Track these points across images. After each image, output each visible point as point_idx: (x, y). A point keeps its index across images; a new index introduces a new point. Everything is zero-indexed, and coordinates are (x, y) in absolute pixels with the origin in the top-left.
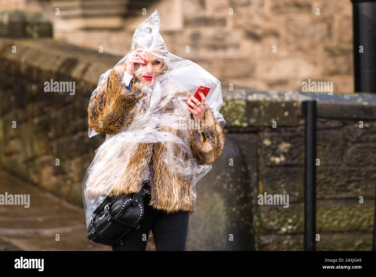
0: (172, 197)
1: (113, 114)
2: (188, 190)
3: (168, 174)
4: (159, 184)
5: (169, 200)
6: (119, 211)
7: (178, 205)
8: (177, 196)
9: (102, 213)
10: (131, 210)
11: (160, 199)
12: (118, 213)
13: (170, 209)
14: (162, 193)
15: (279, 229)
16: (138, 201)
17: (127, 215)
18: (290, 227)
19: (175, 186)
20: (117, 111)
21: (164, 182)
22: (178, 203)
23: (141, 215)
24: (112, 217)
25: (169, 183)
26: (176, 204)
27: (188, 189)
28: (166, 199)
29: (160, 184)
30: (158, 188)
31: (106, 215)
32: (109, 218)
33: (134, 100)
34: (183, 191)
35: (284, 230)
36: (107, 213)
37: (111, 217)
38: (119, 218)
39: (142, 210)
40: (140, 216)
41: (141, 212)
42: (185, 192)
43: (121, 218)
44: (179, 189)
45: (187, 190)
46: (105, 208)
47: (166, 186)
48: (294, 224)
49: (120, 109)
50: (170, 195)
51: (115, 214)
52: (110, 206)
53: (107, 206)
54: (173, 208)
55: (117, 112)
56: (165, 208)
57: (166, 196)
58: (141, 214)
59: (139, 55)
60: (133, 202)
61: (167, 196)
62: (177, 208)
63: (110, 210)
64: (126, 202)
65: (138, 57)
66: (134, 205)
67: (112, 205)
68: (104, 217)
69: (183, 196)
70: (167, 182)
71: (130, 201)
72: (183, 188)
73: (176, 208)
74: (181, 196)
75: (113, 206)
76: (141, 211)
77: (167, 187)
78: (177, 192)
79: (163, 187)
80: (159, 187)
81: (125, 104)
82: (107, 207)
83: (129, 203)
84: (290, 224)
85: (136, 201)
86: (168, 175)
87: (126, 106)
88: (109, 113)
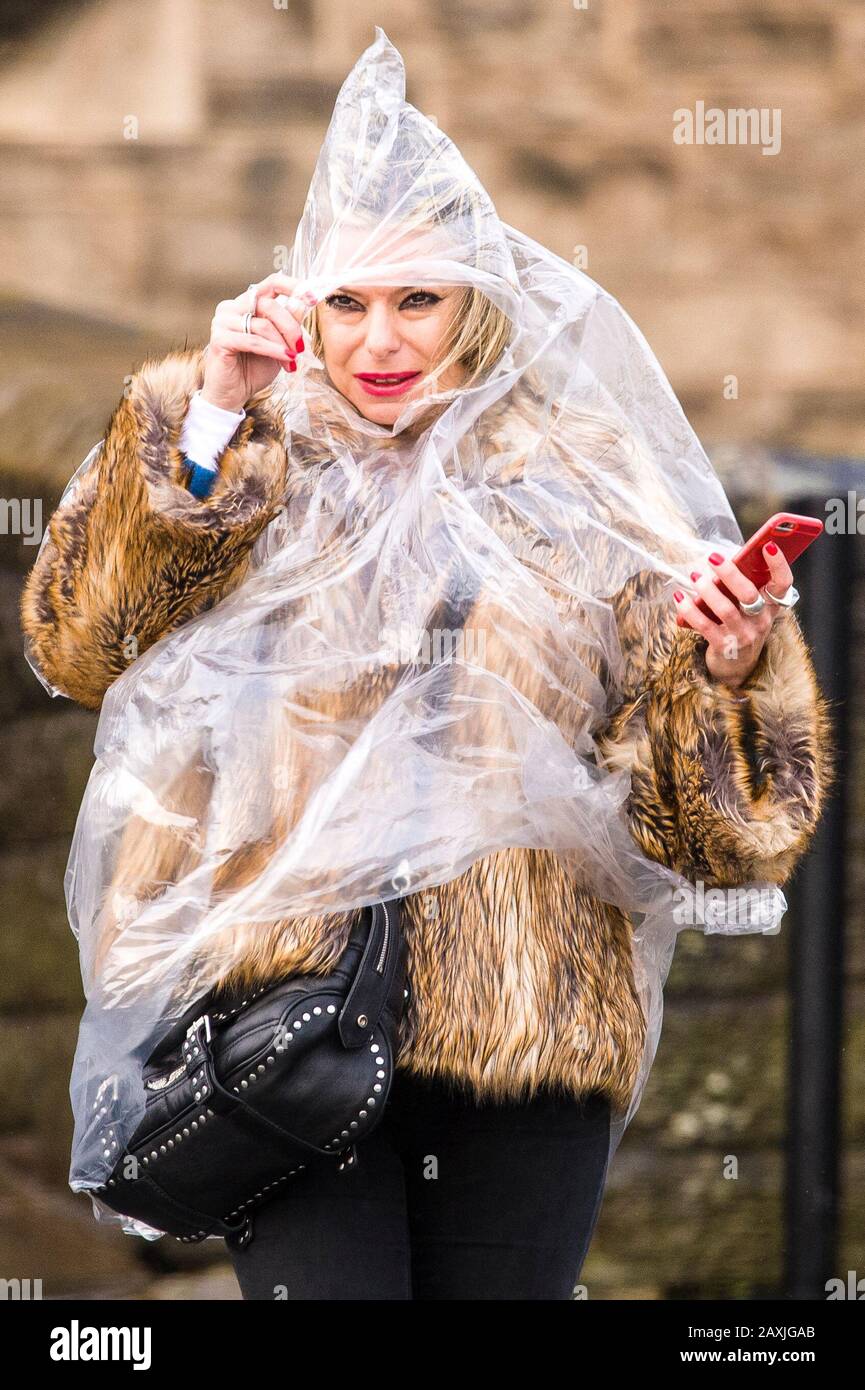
0: (501, 1008)
1: (122, 616)
2: (597, 980)
3: (481, 891)
4: (423, 938)
5: (479, 1026)
6: (263, 1061)
7: (534, 1051)
8: (529, 1006)
9: (172, 1058)
10: (323, 1065)
11: (427, 1020)
12: (254, 1069)
13: (484, 1073)
14: (440, 986)
15: (664, 1124)
16: (370, 1022)
17: (303, 1086)
18: (716, 1114)
19: (519, 954)
20: (140, 597)
21: (453, 928)
22: (535, 1039)
23: (371, 1101)
24: (218, 1085)
25: (480, 935)
26: (524, 1047)
27: (592, 972)
28: (465, 1019)
29: (428, 942)
30: (417, 962)
31: (191, 1072)
32: (205, 1088)
33: (222, 540)
34: (565, 981)
35: (686, 1126)
36: (195, 1058)
37: (215, 1081)
38: (256, 1097)
39: (381, 1074)
40: (365, 1106)
41: (378, 1087)
42: (573, 990)
43: (267, 1098)
44: (542, 967)
45: (590, 978)
46: (190, 1032)
47: (466, 954)
48: (734, 1099)
49: (150, 589)
50: (483, 1003)
51: (237, 1071)
52: (219, 1028)
53: (203, 1025)
54: (502, 1070)
55: (140, 607)
56: (458, 1066)
57: (461, 1003)
58: (372, 1094)
59: (268, 313)
60: (344, 1022)
61: (467, 1003)
62: (530, 1067)
63: (215, 1050)
64: (307, 1017)
65: (258, 324)
66: (347, 1040)
67: (232, 1021)
68: (177, 1081)
69: (563, 1007)
70: (467, 930)
71: (329, 1020)
72: (562, 967)
73: (523, 1069)
74: (553, 1008)
75: (236, 1029)
76: (378, 1081)
77: (471, 957)
78: (529, 986)
79: (449, 954)
80: (426, 954)
81: (175, 560)
82: (202, 1030)
83: (319, 1028)
84: (716, 1099)
85: (361, 1020)
86: (476, 895)
87: (181, 573)
88: (103, 607)
